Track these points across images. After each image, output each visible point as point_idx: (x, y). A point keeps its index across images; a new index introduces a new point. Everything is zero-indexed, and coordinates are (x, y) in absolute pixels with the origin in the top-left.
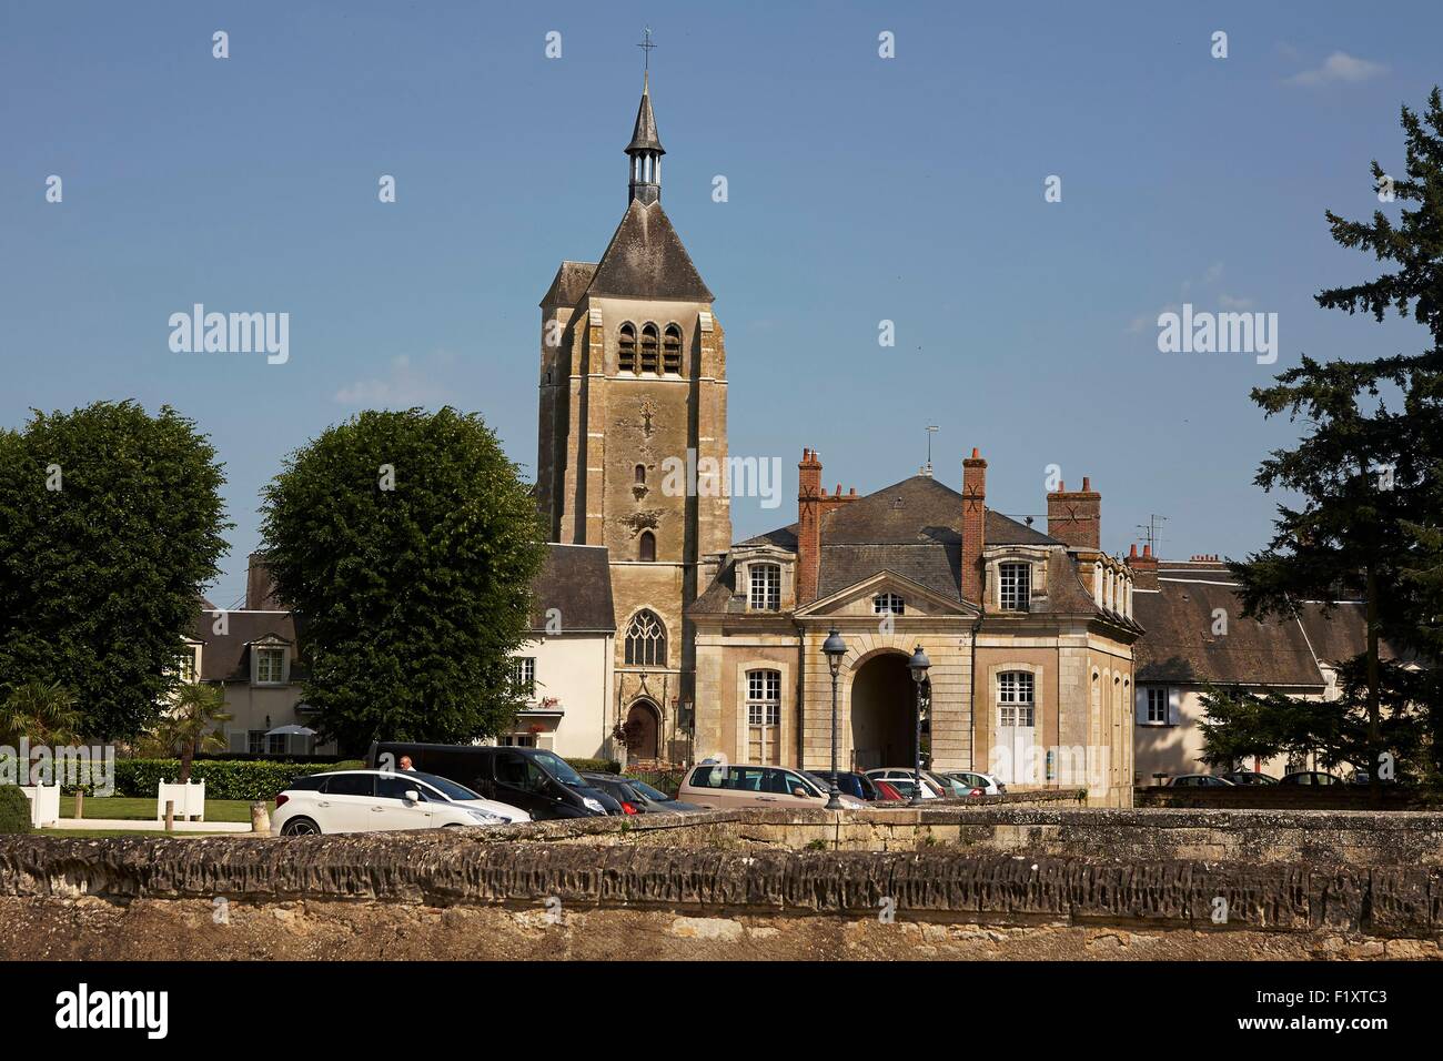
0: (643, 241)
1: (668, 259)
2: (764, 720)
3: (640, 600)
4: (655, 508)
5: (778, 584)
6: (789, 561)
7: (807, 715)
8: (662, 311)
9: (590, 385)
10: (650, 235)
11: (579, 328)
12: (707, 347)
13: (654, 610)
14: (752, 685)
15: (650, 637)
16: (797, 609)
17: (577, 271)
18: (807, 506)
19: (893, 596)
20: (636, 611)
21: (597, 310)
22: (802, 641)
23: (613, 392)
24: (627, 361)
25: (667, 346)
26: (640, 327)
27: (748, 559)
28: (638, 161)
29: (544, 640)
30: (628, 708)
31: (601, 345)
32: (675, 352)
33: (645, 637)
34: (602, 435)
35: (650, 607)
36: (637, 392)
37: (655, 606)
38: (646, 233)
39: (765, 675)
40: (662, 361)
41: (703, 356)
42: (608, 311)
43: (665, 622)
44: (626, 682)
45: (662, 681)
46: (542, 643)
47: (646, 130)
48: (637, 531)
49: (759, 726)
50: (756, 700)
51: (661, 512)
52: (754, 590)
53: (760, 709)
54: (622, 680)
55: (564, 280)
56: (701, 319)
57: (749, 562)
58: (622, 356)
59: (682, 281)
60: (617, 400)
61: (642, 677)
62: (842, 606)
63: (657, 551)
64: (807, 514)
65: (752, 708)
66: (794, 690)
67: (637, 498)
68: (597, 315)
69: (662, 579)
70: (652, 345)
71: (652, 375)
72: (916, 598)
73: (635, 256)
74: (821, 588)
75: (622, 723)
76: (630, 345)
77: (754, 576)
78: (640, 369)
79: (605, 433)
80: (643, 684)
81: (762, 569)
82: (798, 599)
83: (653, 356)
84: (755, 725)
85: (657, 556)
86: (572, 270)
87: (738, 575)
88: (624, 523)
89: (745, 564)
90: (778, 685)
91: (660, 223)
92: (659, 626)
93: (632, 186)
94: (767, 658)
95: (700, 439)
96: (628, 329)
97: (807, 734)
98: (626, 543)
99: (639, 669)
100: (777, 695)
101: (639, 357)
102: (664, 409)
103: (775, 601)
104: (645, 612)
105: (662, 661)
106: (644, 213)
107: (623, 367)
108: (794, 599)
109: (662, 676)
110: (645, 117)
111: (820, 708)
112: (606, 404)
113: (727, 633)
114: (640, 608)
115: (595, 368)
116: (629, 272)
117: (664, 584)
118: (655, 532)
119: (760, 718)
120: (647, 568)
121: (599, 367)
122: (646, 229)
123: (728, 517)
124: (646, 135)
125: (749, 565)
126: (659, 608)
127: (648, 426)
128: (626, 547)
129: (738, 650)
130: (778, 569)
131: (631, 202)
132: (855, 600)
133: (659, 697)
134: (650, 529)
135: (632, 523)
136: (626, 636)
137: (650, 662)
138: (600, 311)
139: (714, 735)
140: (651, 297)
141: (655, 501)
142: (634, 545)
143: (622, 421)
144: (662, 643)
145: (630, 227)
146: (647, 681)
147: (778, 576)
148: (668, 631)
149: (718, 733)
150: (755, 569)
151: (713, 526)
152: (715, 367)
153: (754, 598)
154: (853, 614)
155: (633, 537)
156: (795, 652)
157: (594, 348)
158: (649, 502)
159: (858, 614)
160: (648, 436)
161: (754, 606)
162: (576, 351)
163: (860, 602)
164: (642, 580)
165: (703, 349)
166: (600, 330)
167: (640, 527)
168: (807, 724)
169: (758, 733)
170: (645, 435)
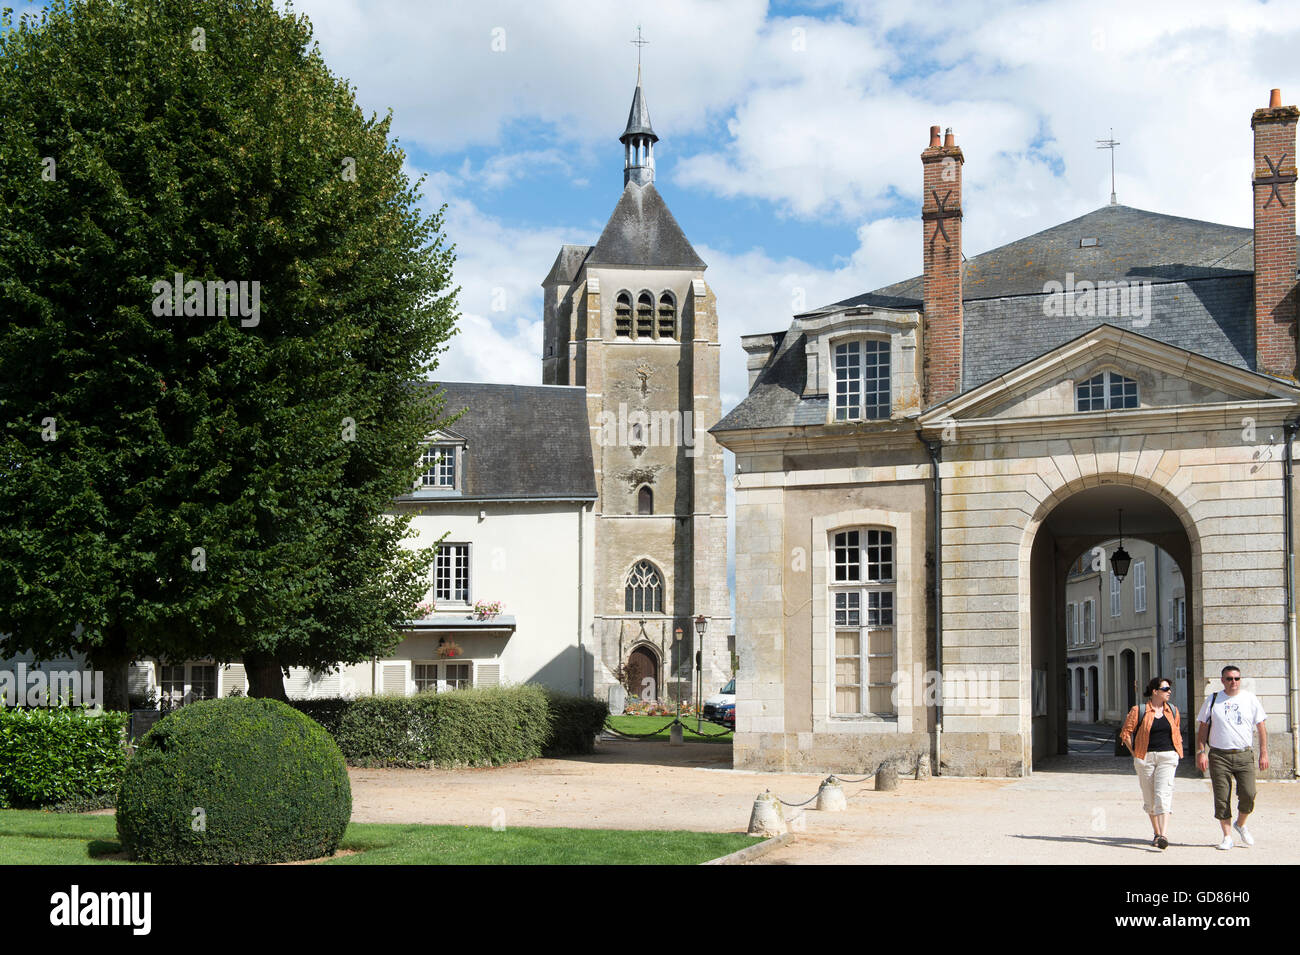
0: (637, 217)
1: (662, 232)
2: (865, 617)
3: (639, 550)
4: (652, 464)
5: (886, 371)
6: (905, 328)
7: (947, 605)
8: (656, 280)
9: (588, 348)
10: (644, 212)
11: (577, 297)
12: (701, 310)
13: (653, 560)
14: (840, 556)
15: (649, 585)
16: (923, 414)
17: (576, 253)
18: (940, 227)
19: (1114, 378)
20: (635, 561)
21: (594, 279)
22: (935, 471)
23: (611, 356)
24: (623, 328)
25: (662, 312)
26: (636, 296)
27: (830, 328)
28: (632, 147)
29: (483, 514)
30: (629, 653)
31: (598, 311)
32: (669, 318)
33: (644, 586)
34: (600, 395)
35: (648, 557)
36: (634, 356)
37: (654, 556)
38: (641, 212)
39: (863, 538)
40: (657, 326)
41: (697, 318)
42: (605, 282)
43: (663, 570)
44: (626, 629)
45: (661, 626)
46: (481, 520)
47: (639, 117)
48: (635, 486)
49: (854, 629)
50: (847, 582)
51: (659, 467)
52: (841, 387)
53: (855, 599)
54: (622, 627)
55: (565, 261)
56: (694, 286)
57: (831, 335)
58: (619, 322)
59: (676, 251)
60: (614, 364)
61: (642, 623)
62: (1014, 402)
63: (655, 505)
64: (940, 241)
65: (840, 598)
66: (922, 560)
67: (635, 455)
68: (594, 284)
69: (660, 531)
70: (648, 312)
71: (647, 340)
72: (1164, 375)
73: (630, 230)
74: (969, 373)
75: (623, 666)
76: (626, 312)
77: (840, 361)
78: (636, 334)
79: (604, 395)
80: (643, 630)
81: (855, 347)
82: (926, 395)
83: (648, 322)
84: (848, 628)
85: (655, 509)
86: (571, 253)
87: (811, 361)
88: (622, 478)
89: (824, 339)
90: (888, 554)
91: (654, 201)
92: (657, 576)
93: (627, 171)
94: (867, 504)
95: (695, 397)
96: (624, 297)
97: (948, 639)
98: (624, 497)
99: (639, 615)
100: (888, 572)
101: (636, 324)
102: (660, 371)
103: (880, 400)
104: (644, 563)
105: (661, 608)
106: (638, 193)
107: (620, 333)
108: (918, 393)
109: (661, 622)
110: (639, 106)
111: (973, 590)
112: (604, 367)
113: (792, 464)
114: (639, 558)
115: (592, 332)
116: (625, 244)
117: (662, 535)
118: (651, 486)
119: (855, 615)
120: (646, 521)
121: (597, 331)
122: (640, 207)
123: (722, 471)
124: (639, 123)
125: (831, 342)
126: (657, 558)
127: (644, 387)
128: (625, 502)
129: (814, 493)
130: (886, 346)
131: (626, 184)
132: (1041, 388)
133: (658, 642)
134: (647, 484)
135: (630, 478)
136: (626, 585)
137: (648, 608)
138: (597, 280)
139: (770, 649)
140: (645, 266)
141: (652, 458)
142: (632, 499)
143: (620, 383)
144: (661, 590)
145: (626, 206)
146: (646, 626)
147: (886, 358)
148: (666, 580)
149: (779, 643)
150: (841, 349)
151: (708, 479)
152: (708, 331)
153: (841, 400)
154: (1036, 413)
155: (631, 492)
156: (920, 491)
157: (591, 313)
158: (646, 458)
159: (1042, 413)
160: (645, 397)
161: (840, 413)
162: (574, 318)
163: (1052, 393)
164: (640, 532)
165: (696, 313)
166: (596, 296)
167: (638, 482)
168: (947, 621)
169: (850, 642)
170: (642, 395)
